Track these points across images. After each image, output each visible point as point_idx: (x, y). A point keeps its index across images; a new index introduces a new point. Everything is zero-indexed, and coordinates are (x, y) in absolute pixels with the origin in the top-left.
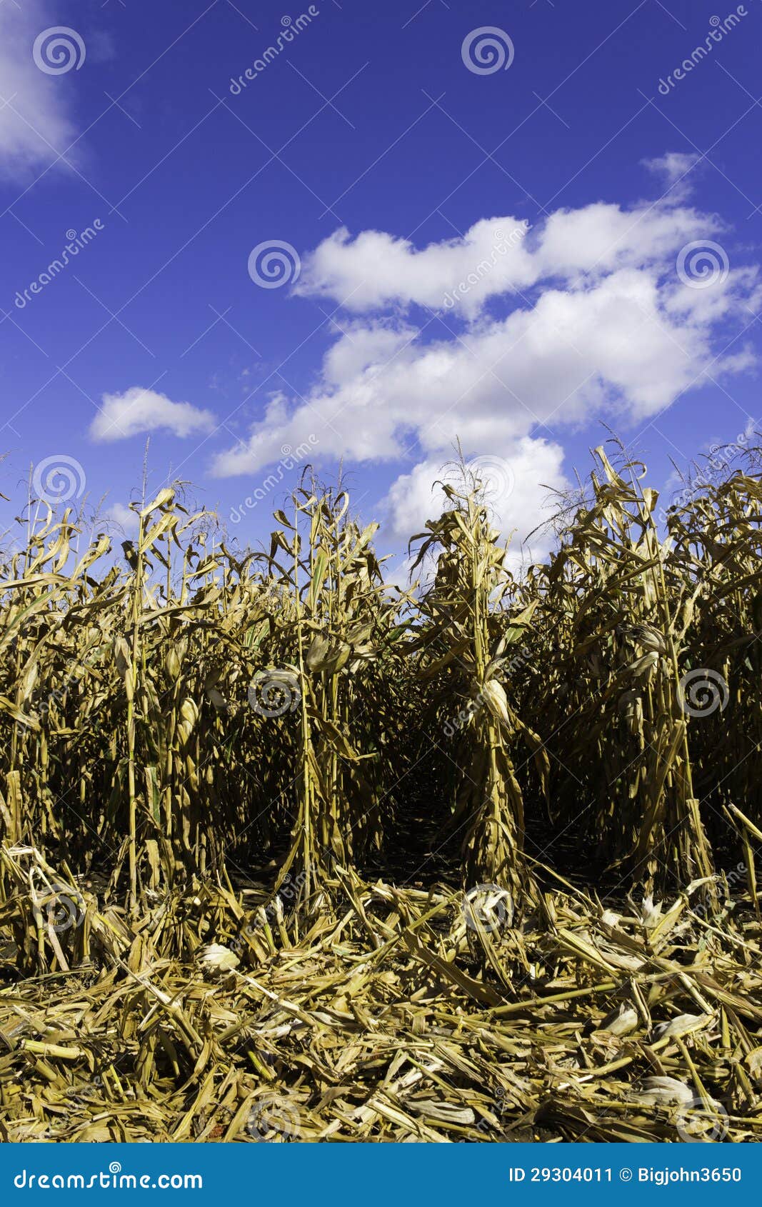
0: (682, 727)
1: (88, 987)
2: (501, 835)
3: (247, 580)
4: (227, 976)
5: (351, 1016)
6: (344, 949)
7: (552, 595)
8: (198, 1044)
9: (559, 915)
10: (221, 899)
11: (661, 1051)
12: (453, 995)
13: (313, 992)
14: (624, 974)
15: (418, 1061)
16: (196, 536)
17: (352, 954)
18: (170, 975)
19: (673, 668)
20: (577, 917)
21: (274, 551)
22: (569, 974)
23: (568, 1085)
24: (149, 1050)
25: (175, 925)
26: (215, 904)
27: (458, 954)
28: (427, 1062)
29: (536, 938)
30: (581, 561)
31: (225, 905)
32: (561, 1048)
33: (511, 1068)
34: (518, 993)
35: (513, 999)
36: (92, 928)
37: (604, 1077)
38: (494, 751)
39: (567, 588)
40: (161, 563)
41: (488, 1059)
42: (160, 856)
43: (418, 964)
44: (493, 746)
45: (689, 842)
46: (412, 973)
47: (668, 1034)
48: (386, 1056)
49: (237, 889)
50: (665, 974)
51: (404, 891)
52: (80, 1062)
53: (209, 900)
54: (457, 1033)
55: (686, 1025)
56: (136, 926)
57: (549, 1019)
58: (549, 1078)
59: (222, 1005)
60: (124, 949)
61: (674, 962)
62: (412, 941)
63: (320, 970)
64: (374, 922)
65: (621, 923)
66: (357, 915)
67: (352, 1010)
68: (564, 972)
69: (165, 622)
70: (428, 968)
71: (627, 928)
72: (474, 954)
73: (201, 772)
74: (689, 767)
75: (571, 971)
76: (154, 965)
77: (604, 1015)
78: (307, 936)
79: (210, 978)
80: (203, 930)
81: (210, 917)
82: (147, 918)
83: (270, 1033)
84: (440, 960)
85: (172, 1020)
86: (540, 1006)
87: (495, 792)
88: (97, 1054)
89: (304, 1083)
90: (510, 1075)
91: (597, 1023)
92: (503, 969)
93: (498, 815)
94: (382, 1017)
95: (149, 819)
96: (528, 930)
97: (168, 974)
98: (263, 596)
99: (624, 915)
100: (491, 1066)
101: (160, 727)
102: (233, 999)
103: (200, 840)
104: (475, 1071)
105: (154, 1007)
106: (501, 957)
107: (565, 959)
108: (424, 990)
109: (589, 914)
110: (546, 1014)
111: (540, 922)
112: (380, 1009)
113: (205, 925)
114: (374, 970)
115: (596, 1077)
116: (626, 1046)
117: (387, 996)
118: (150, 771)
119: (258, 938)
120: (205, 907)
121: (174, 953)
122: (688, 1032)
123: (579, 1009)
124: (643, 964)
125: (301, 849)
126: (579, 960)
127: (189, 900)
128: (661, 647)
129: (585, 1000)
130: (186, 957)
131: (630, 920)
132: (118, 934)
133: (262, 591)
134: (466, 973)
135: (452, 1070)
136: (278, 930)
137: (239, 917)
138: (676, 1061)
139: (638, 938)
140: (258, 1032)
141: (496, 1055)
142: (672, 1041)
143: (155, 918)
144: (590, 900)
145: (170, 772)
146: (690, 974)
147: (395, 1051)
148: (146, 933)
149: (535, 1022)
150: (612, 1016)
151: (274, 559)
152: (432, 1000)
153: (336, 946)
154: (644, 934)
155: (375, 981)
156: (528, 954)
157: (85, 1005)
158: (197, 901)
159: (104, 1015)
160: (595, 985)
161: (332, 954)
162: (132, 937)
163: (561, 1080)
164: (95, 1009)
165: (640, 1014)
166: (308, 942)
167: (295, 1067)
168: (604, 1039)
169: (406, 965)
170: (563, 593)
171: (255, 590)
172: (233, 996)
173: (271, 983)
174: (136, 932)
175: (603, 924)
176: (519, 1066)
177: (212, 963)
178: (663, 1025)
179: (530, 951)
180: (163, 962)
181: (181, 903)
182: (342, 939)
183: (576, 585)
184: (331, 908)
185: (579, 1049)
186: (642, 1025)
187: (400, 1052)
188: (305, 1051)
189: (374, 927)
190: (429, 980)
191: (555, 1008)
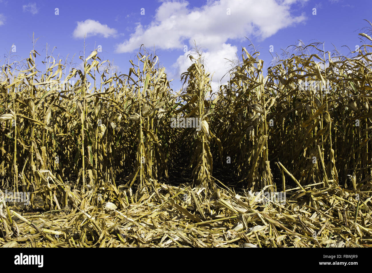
0: (266, 138)
1: (67, 215)
2: (205, 170)
3: (125, 86)
4: (113, 212)
5: (152, 224)
6: (151, 204)
7: (228, 95)
8: (100, 231)
9: (221, 195)
10: (112, 188)
11: (249, 236)
12: (186, 219)
13: (140, 217)
14: (240, 213)
15: (171, 237)
16: (105, 70)
17: (154, 206)
18: (94, 211)
19: (265, 119)
20: (227, 196)
21: (130, 74)
22: (223, 213)
23: (219, 245)
24: (84, 232)
25: (96, 196)
26: (109, 190)
27: (188, 207)
28: (174, 237)
29: (213, 202)
30: (238, 84)
31: (113, 190)
32: (218, 235)
33: (201, 240)
34: (206, 219)
35: (204, 220)
36: (68, 196)
37: (231, 243)
38: (204, 144)
39: (233, 93)
40: (92, 78)
41: (194, 237)
42: (93, 175)
43: (175, 209)
44: (203, 142)
45: (266, 175)
46: (173, 212)
47: (252, 231)
48: (161, 235)
49: (117, 185)
50: (253, 213)
51: (172, 187)
52: (62, 236)
53: (107, 188)
54: (185, 230)
55: (258, 229)
56: (83, 196)
57: (216, 226)
58: (213, 243)
59: (111, 220)
60: (79, 203)
61: (257, 210)
62: (172, 202)
63: (143, 210)
64: (161, 196)
65: (241, 198)
66: (156, 194)
67: (152, 223)
68: (222, 213)
69: (94, 98)
70: (178, 211)
71: (243, 200)
72: (193, 207)
73: (107, 149)
74: (267, 151)
75: (224, 212)
76: (89, 208)
77: (233, 225)
78: (140, 200)
79: (107, 212)
80: (105, 198)
81: (108, 194)
82: (87, 194)
83: (125, 229)
84: (182, 208)
85: (92, 223)
86: (213, 222)
87: (203, 157)
88: (67, 234)
89: (135, 243)
90: (201, 242)
91: (230, 228)
92: (202, 211)
93: (204, 164)
94: (162, 225)
95: (89, 163)
96: (211, 199)
97: (93, 211)
98: (130, 92)
99: (242, 196)
100: (195, 239)
101: (92, 133)
102: (114, 219)
103: (107, 171)
104: (190, 241)
105: (86, 219)
106: (202, 208)
107: (222, 209)
108: (176, 217)
109: (231, 195)
110: (215, 225)
111: (215, 197)
112: (162, 222)
113: (106, 196)
114: (160, 211)
115: (228, 243)
116: (239, 235)
117: (164, 219)
118: (89, 148)
119: (123, 200)
120: (106, 190)
121: (96, 204)
122: (258, 231)
123: (225, 224)
124: (247, 211)
125: (139, 174)
126: (226, 209)
127: (101, 188)
128: (261, 111)
129: (228, 221)
130: (100, 205)
131: (244, 197)
132: (77, 198)
133: (130, 90)
134: (190, 212)
135: (182, 240)
136: (130, 198)
137: (117, 194)
138: (254, 239)
139: (246, 203)
140: (122, 229)
141: (197, 236)
142: (253, 233)
143: (89, 194)
144: (232, 191)
145: (96, 148)
146: (261, 214)
147: (164, 234)
148: (86, 198)
149: (211, 227)
150: (235, 226)
151: (130, 77)
152: (179, 220)
153: (149, 203)
154: (248, 202)
155: (160, 214)
156: (210, 207)
157: (66, 220)
158: (104, 188)
159: (72, 223)
160: (231, 216)
161: (147, 206)
162: (82, 199)
163: (217, 244)
164: (69, 221)
165: (244, 225)
166: (140, 202)
167: (132, 238)
168: (232, 232)
169: (171, 210)
170: (231, 95)
171: (127, 90)
172: (114, 218)
173: (127, 214)
174: (83, 198)
175: (235, 198)
176: (204, 239)
177: (108, 208)
178: (251, 229)
179: (211, 206)
180: (92, 207)
181: (98, 189)
182: (151, 201)
183: (236, 92)
184: (148, 192)
185: (224, 235)
186: (244, 229)
187: (165, 234)
188: (135, 234)
189: (161, 198)
190: (178, 214)
191: (218, 223)
